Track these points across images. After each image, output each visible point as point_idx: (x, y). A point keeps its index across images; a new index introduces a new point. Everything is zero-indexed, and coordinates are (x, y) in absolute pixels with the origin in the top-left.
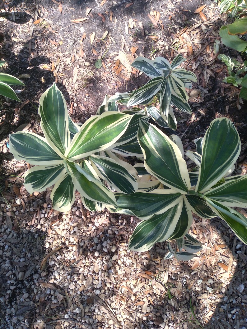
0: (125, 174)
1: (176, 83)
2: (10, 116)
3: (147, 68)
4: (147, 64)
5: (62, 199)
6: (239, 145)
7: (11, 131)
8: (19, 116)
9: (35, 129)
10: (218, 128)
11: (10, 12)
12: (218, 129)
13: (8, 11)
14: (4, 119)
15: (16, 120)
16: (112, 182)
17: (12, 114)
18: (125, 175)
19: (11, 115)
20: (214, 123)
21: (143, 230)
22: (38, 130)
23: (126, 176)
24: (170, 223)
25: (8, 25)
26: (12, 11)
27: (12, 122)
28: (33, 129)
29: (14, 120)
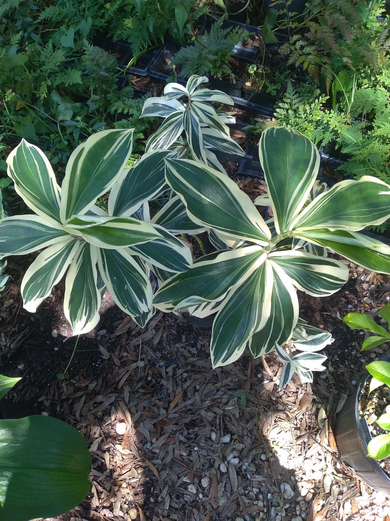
0: (166, 241)
1: (203, 111)
3: (162, 110)
4: (160, 105)
5: (83, 311)
6: (315, 151)
10: (275, 135)
12: (275, 137)
16: (149, 257)
18: (166, 243)
20: (268, 132)
23: (168, 244)
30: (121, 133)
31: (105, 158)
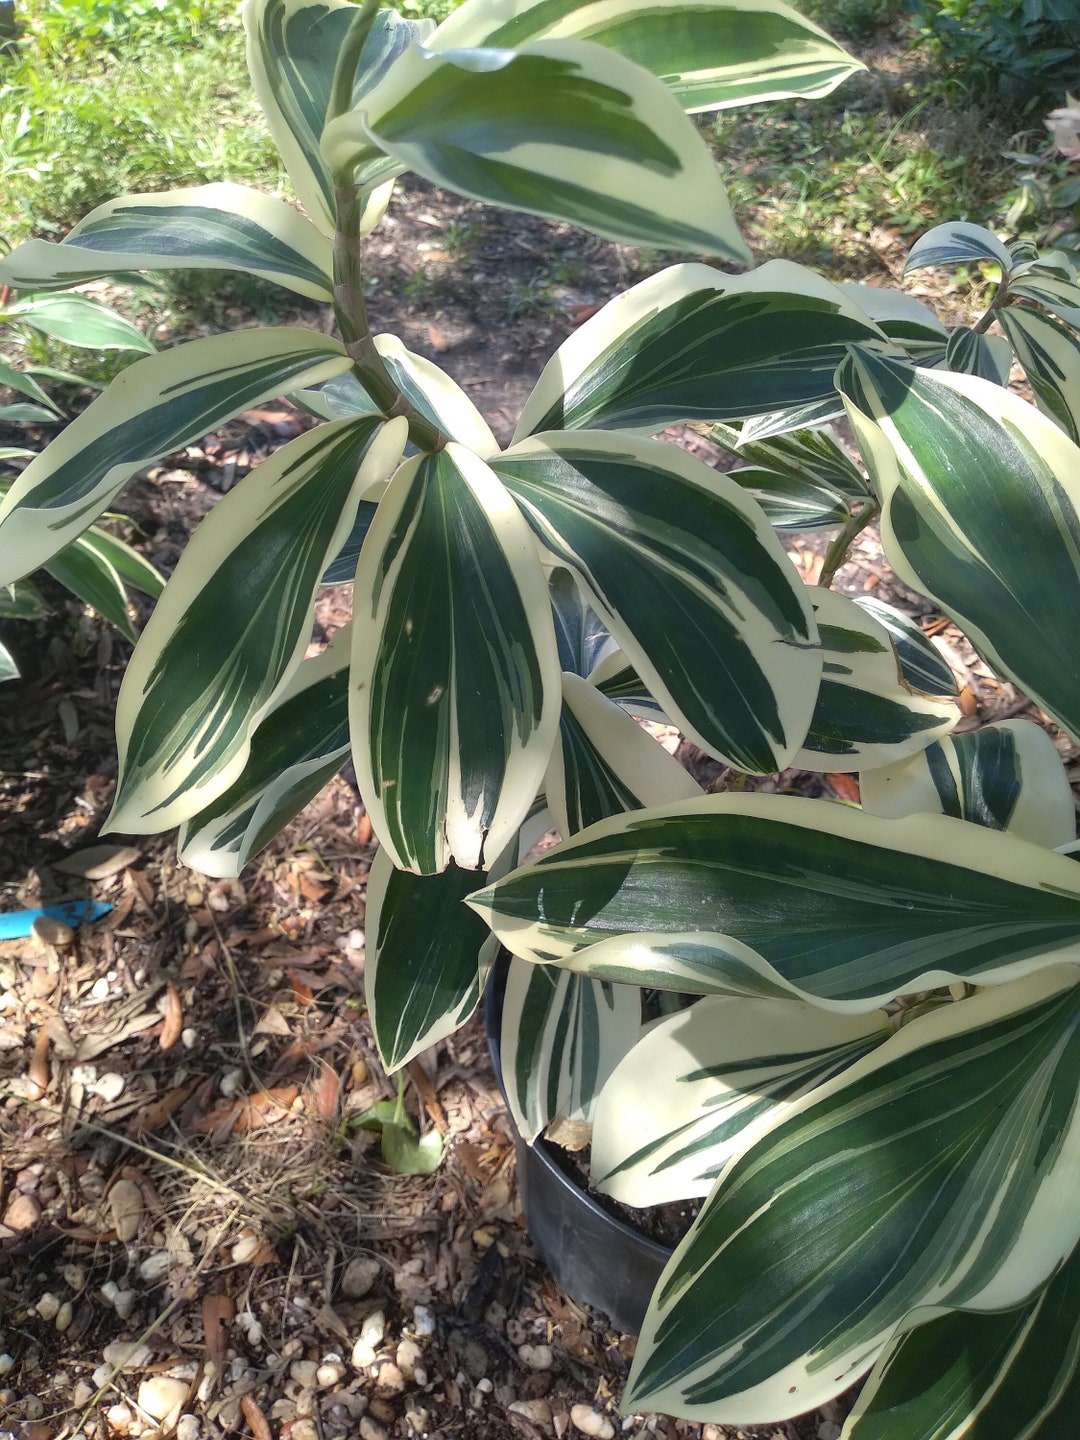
2: (52, 801)
7: (30, 866)
8: (95, 810)
9: (150, 880)
11: (219, 463)
13: (211, 459)
14: (21, 809)
15: (73, 825)
17: (68, 795)
18: (721, 591)
19: (61, 801)
21: (786, 1219)
22: (162, 888)
24: (1038, 1163)
25: (193, 498)
26: (231, 460)
27: (52, 826)
28: (143, 875)
29: (66, 821)
30: (810, 44)
31: (686, 76)
